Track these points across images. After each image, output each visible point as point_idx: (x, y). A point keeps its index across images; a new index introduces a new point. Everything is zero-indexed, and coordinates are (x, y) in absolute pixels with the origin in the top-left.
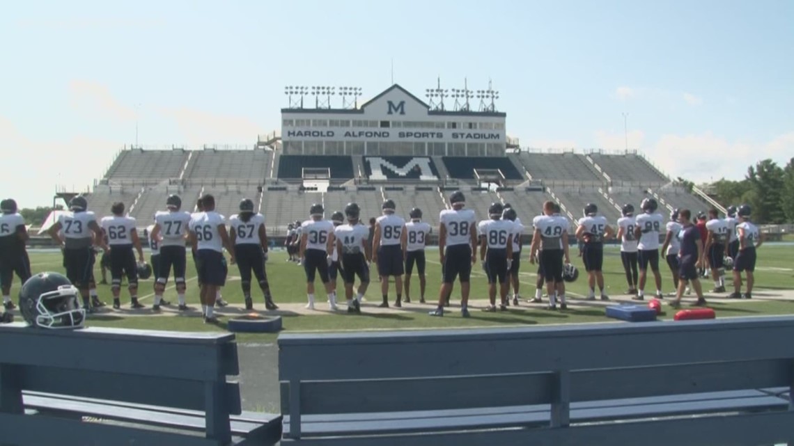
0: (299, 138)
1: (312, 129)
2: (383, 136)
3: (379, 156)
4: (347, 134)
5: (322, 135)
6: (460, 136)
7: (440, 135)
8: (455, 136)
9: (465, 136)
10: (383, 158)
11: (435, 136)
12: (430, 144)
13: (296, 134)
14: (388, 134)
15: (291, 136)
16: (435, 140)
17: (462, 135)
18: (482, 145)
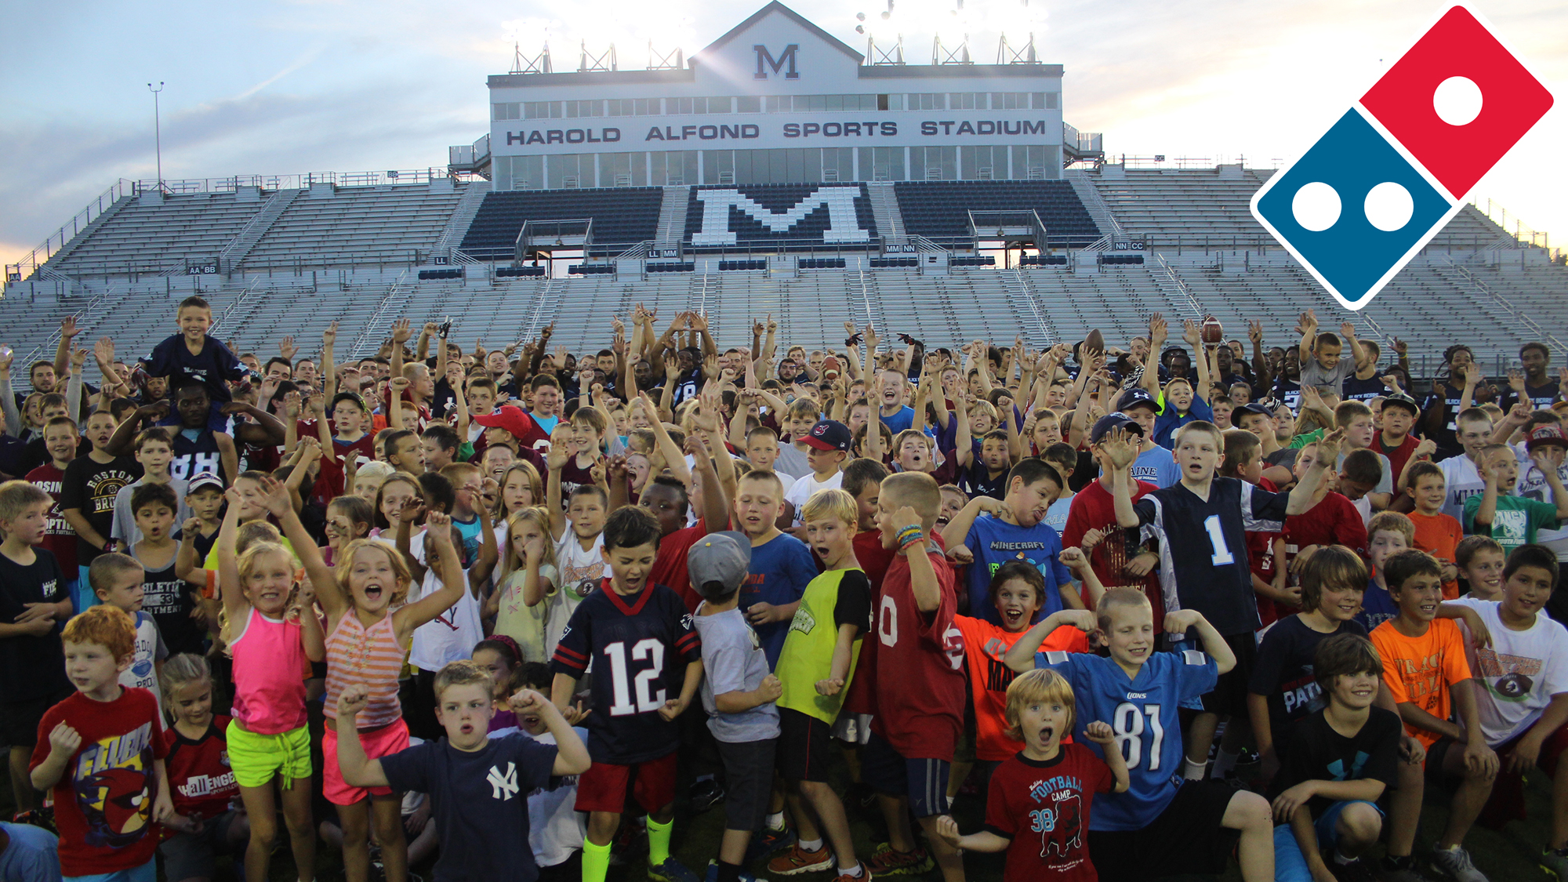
0: (535, 148)
1: (564, 124)
2: (745, 136)
3: (734, 187)
4: (654, 134)
5: (590, 140)
6: (941, 129)
7: (890, 129)
8: (928, 128)
9: (954, 129)
10: (741, 190)
11: (877, 130)
12: (864, 152)
13: (526, 138)
14: (756, 128)
15: (516, 143)
16: (878, 140)
17: (947, 125)
18: (1001, 150)
